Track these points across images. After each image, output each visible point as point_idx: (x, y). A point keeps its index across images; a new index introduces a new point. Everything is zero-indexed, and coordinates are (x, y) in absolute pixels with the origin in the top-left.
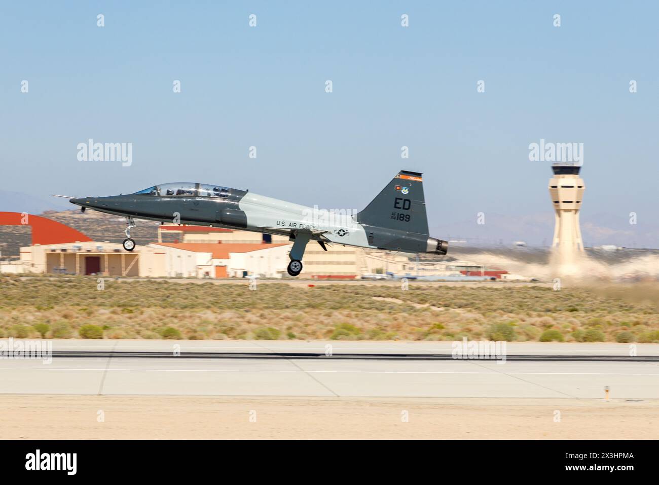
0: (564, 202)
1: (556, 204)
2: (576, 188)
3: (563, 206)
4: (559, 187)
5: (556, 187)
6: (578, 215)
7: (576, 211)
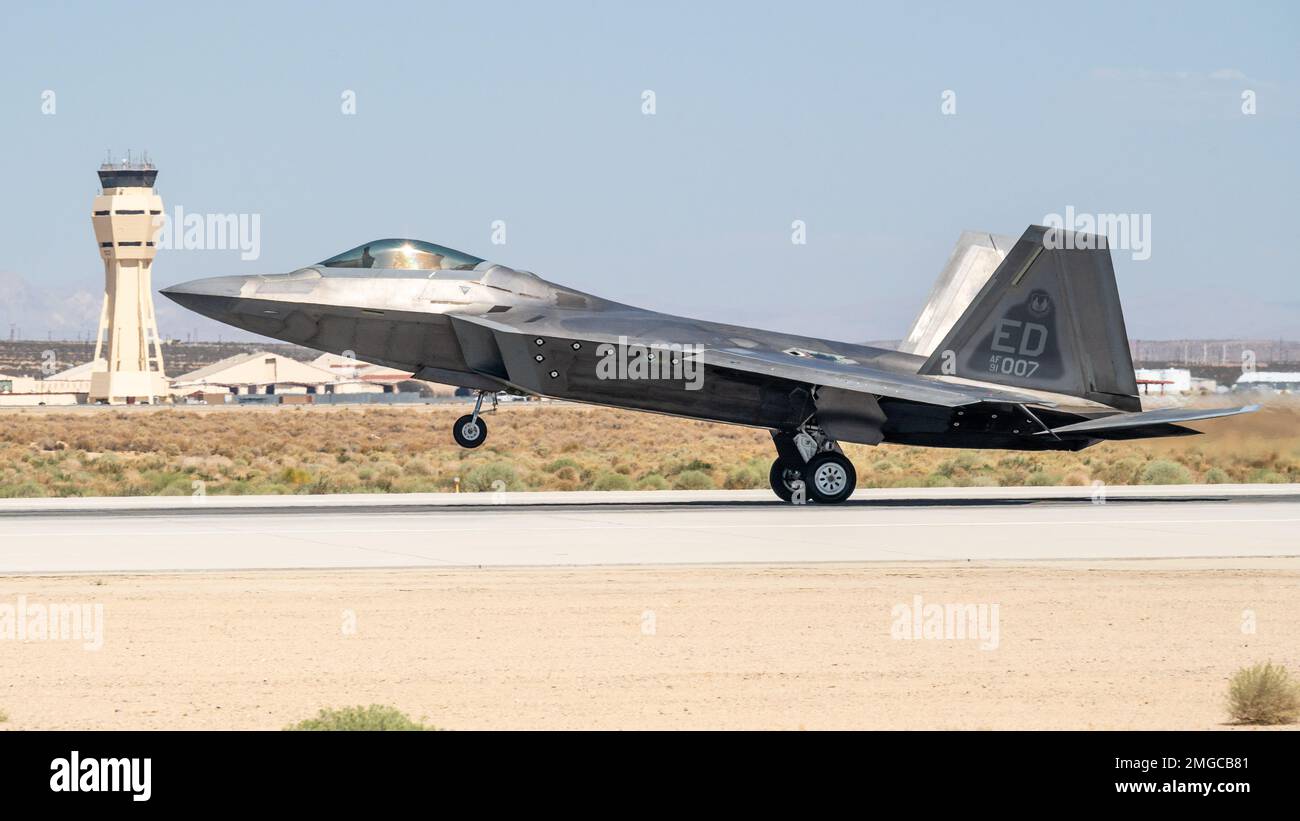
0: (121, 244)
1: (108, 248)
2: (147, 213)
3: (121, 253)
4: (113, 213)
5: (107, 213)
6: (148, 271)
7: (147, 262)
